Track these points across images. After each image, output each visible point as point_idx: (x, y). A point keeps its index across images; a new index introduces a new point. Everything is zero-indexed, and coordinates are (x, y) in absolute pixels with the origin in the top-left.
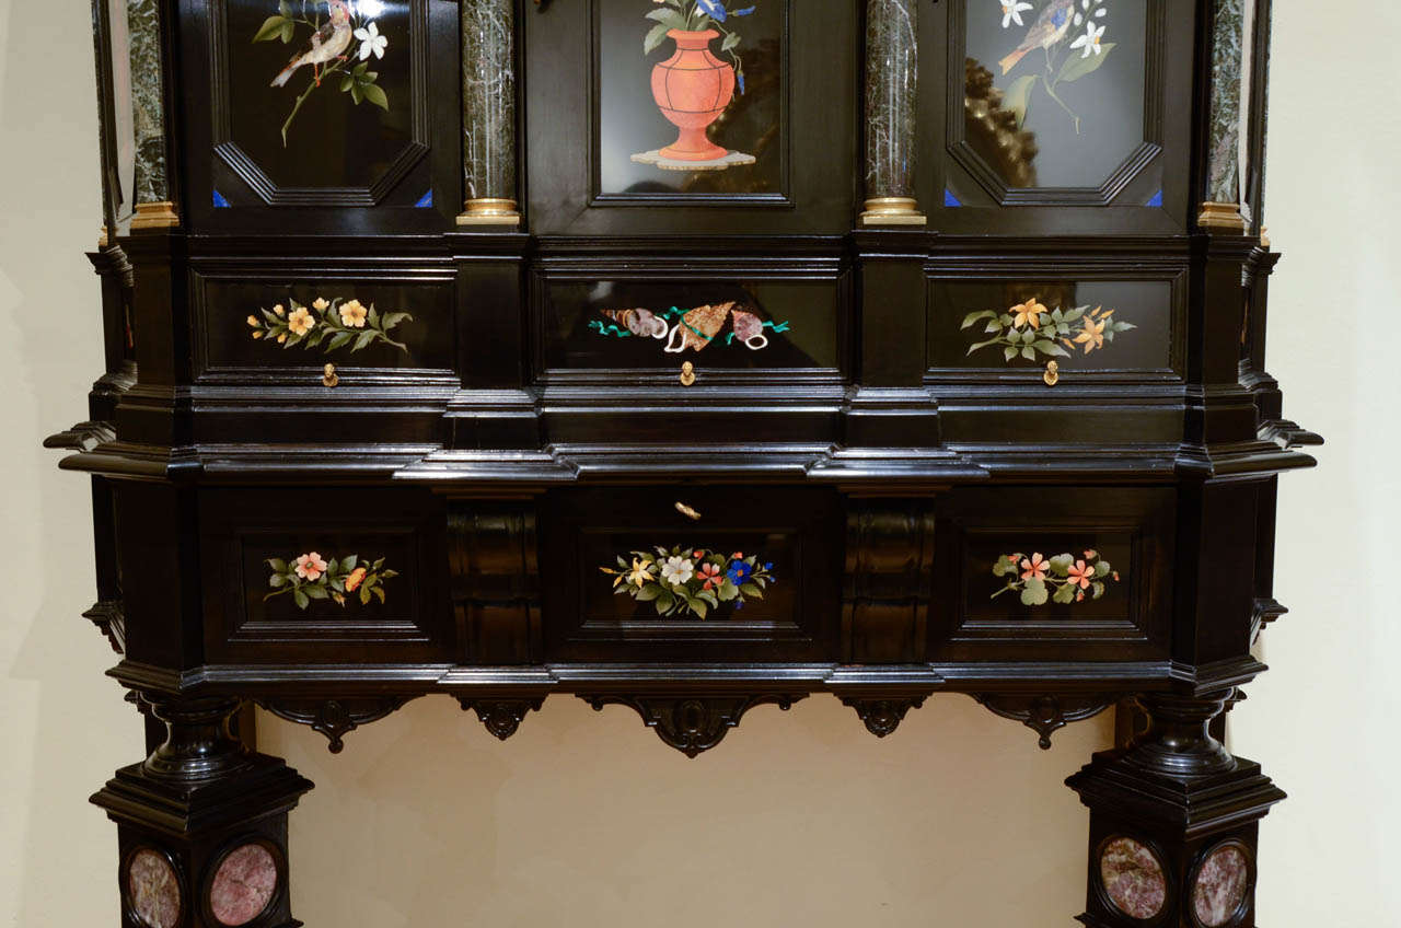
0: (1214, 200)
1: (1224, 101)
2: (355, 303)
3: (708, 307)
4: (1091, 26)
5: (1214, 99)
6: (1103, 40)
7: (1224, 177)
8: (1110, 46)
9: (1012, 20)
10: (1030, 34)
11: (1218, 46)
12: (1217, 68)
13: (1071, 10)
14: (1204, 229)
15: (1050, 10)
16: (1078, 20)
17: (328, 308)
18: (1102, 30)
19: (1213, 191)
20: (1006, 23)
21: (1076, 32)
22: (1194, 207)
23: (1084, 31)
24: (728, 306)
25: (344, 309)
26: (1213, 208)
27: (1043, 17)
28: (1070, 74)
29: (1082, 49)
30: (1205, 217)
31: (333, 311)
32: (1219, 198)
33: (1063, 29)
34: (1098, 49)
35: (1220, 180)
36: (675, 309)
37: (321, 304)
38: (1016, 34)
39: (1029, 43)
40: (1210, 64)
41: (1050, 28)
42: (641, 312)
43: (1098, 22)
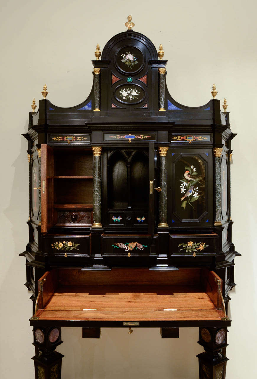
0: (217, 221)
1: (218, 205)
2: (70, 242)
3: (133, 243)
4: (196, 193)
5: (216, 205)
6: (198, 195)
7: (219, 217)
8: (199, 196)
9: (183, 192)
10: (186, 194)
11: (216, 196)
12: (216, 200)
13: (193, 190)
14: (215, 226)
15: (189, 190)
16: (194, 192)
17: (65, 243)
18: (198, 193)
19: (217, 220)
20: (182, 192)
21: (193, 194)
22: (214, 222)
23: (195, 193)
24: (136, 243)
25: (68, 243)
26: (217, 223)
27: (188, 191)
28: (192, 201)
29: (194, 196)
30: (215, 224)
31: (66, 243)
32: (218, 221)
33: (191, 193)
34: (197, 196)
35: (218, 218)
36: (127, 243)
37: (64, 242)
38: (184, 194)
39: (186, 196)
40: (215, 199)
41: (189, 193)
42: (121, 243)
43: (197, 192)
